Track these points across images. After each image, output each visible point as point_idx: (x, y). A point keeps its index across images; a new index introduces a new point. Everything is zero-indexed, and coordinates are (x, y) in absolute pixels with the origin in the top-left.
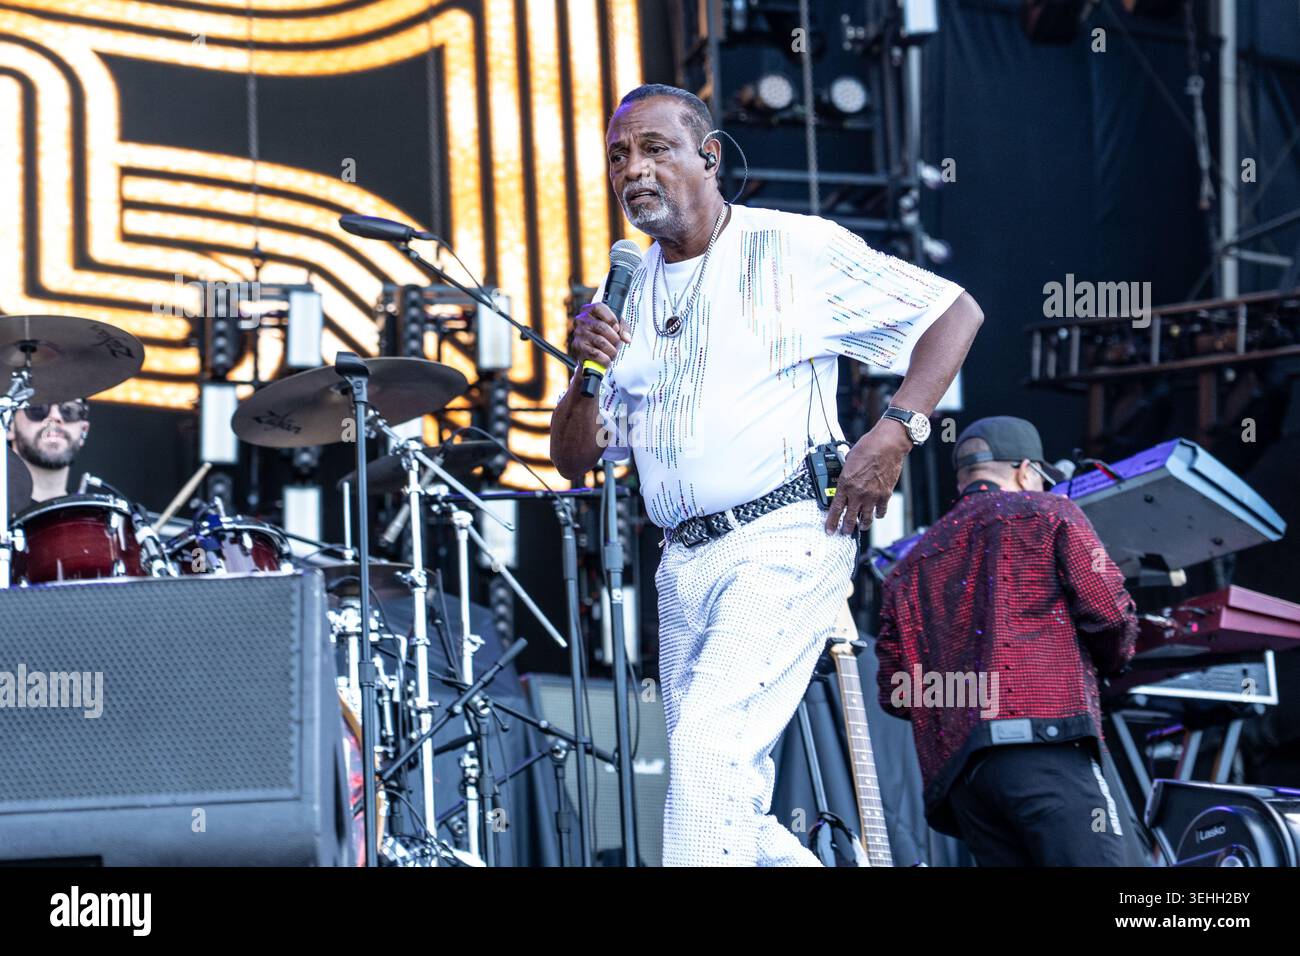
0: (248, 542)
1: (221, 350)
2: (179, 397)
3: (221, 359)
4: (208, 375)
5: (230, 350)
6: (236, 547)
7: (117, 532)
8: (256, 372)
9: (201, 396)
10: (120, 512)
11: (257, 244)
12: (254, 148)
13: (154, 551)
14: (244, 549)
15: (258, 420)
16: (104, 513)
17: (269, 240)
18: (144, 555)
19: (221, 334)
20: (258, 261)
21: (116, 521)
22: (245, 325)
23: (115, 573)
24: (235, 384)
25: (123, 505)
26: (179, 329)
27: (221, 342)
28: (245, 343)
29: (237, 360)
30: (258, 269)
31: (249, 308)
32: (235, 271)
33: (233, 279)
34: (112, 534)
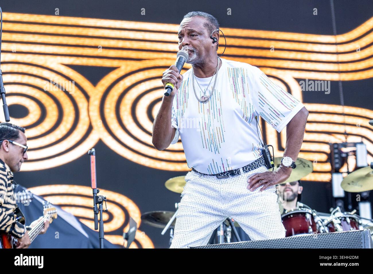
0: (349, 220)
1: (337, 163)
2: (325, 178)
3: (337, 166)
4: (334, 171)
5: (340, 163)
6: (345, 222)
7: (309, 219)
8: (348, 169)
9: (332, 177)
10: (309, 213)
11: (345, 131)
12: (342, 101)
13: (321, 224)
14: (347, 223)
15: (349, 184)
16: (304, 214)
17: (349, 129)
18: (317, 225)
19: (337, 158)
20: (346, 135)
21: (308, 216)
22: (344, 155)
23: (309, 232)
24: (342, 173)
25: (310, 211)
26: (324, 157)
27: (337, 161)
28: (344, 161)
29: (342, 165)
30: (346, 138)
31: (344, 150)
32: (340, 139)
33: (339, 142)
34: (307, 220)
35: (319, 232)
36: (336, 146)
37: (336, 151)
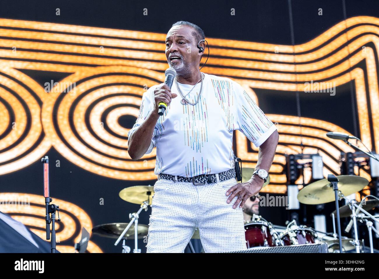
0: (304, 234)
1: (293, 175)
2: (281, 189)
3: (293, 177)
4: (289, 183)
5: (295, 175)
6: (301, 236)
7: (265, 232)
8: (304, 181)
9: (287, 189)
10: (265, 226)
11: (302, 142)
12: (299, 112)
13: (276, 237)
14: (303, 236)
15: (306, 196)
16: (260, 226)
17: (305, 141)
18: (273, 238)
19: (293, 170)
20: (302, 147)
22: (300, 167)
24: (297, 185)
25: (266, 223)
26: (280, 169)
27: (293, 172)
28: (300, 172)
29: (297, 177)
30: (302, 150)
31: (300, 161)
32: (296, 151)
33: (295, 153)
35: (275, 245)
36: (292, 158)
37: (292, 162)
